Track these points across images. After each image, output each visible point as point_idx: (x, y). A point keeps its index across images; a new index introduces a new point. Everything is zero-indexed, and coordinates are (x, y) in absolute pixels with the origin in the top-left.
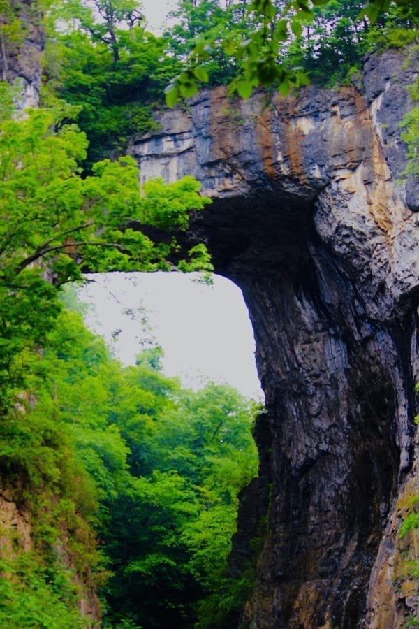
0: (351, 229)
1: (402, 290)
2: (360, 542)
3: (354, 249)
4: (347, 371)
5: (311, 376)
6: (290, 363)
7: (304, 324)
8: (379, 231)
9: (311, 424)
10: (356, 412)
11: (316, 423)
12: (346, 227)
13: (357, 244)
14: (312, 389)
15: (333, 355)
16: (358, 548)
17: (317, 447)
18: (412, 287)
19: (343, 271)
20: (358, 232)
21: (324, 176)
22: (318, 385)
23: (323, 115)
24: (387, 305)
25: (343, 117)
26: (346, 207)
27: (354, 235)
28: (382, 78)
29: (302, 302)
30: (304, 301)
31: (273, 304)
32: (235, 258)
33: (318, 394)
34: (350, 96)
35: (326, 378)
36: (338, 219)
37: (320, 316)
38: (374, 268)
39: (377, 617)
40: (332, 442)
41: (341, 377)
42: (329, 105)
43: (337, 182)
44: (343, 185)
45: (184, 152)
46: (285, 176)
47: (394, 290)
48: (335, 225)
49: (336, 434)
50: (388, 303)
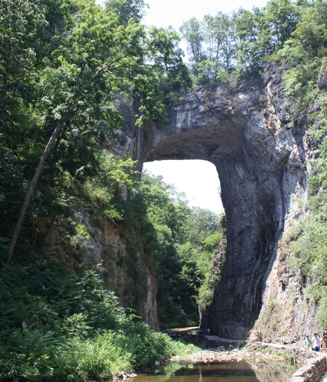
0: (259, 134)
1: (280, 157)
2: (261, 261)
3: (260, 143)
4: (256, 193)
5: (242, 197)
6: (234, 192)
7: (240, 177)
8: (270, 134)
9: (242, 216)
10: (260, 210)
11: (244, 215)
12: (257, 134)
13: (261, 140)
14: (243, 202)
15: (251, 188)
16: (261, 263)
17: (245, 224)
18: (284, 155)
19: (255, 153)
20: (261, 135)
21: (248, 114)
22: (245, 200)
23: (248, 91)
24: (273, 165)
25: (255, 90)
26: (257, 126)
27: (260, 137)
28: (272, 72)
29: (239, 168)
30: (240, 167)
31: (228, 170)
32: (213, 152)
33: (245, 204)
34: (259, 82)
35: (248, 197)
36: (254, 131)
37: (246, 173)
38: (268, 149)
39: (270, 289)
40: (251, 222)
41: (255, 196)
42: (250, 86)
43: (253, 116)
44: (256, 117)
45: (194, 109)
46: (233, 115)
47: (276, 157)
48: (253, 134)
49: (252, 219)
50: (274, 163)
